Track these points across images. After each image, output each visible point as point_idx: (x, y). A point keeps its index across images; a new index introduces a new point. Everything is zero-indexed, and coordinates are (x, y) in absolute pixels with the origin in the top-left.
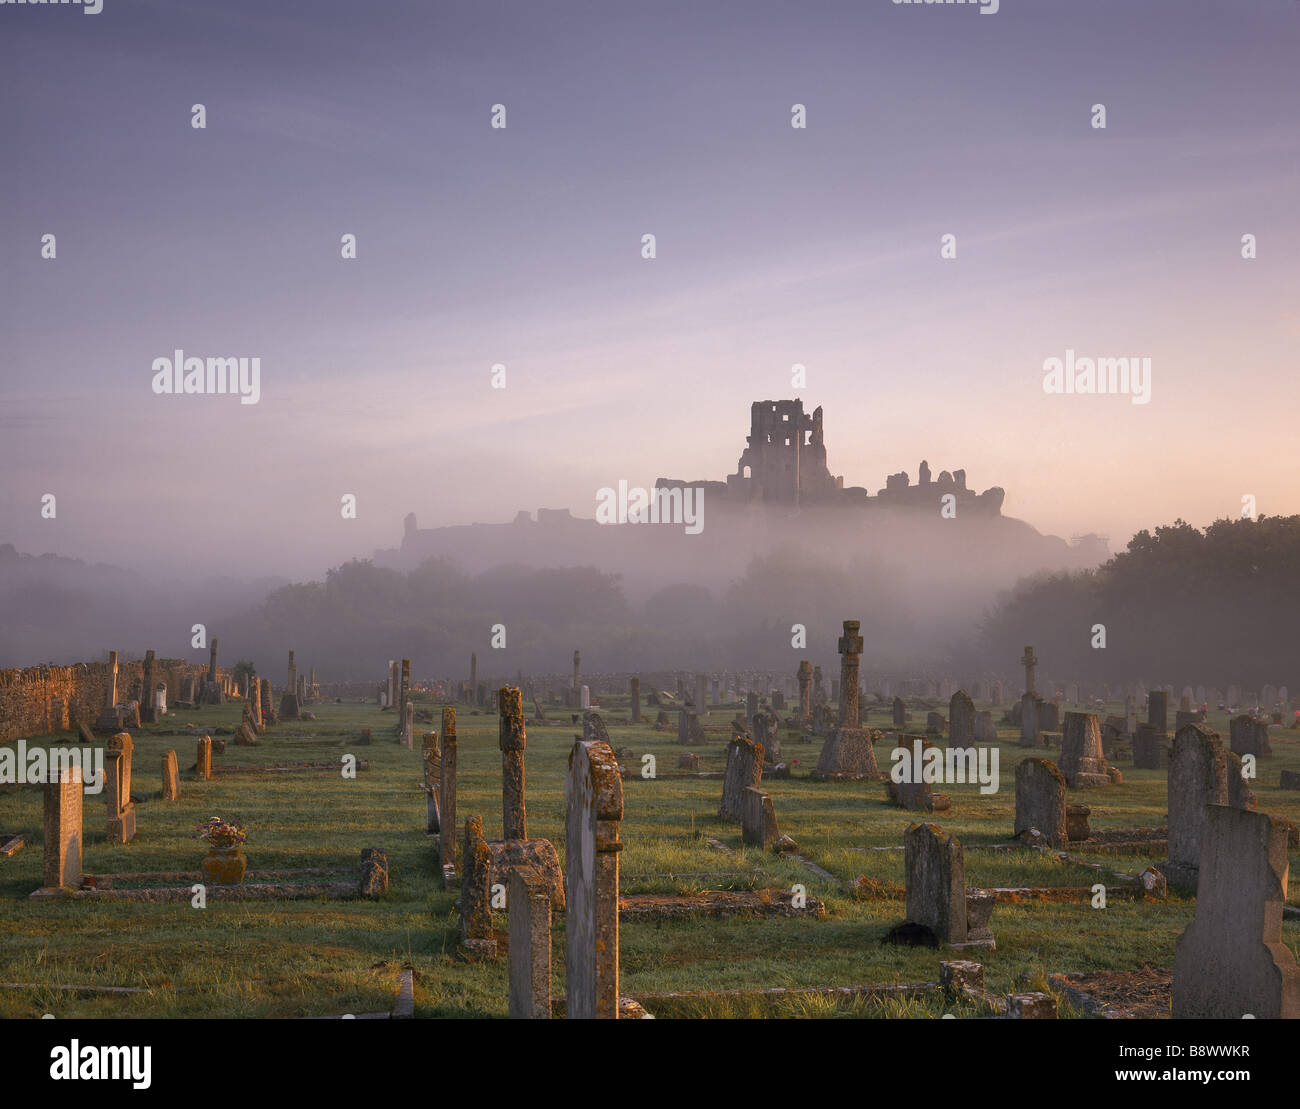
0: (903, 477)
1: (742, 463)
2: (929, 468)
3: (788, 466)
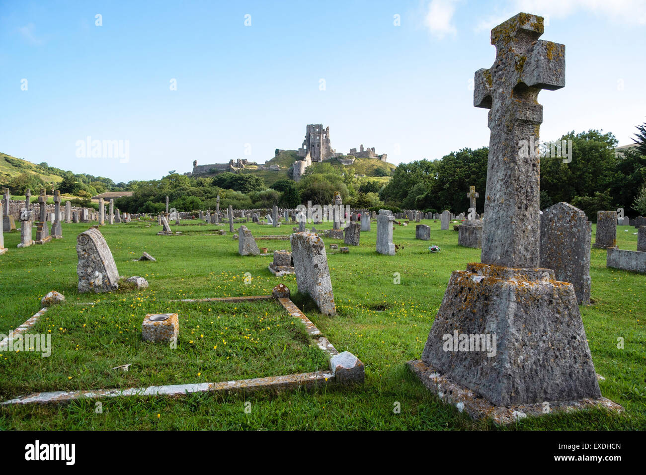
0: (355, 149)
1: (303, 144)
2: (363, 147)
3: (318, 146)
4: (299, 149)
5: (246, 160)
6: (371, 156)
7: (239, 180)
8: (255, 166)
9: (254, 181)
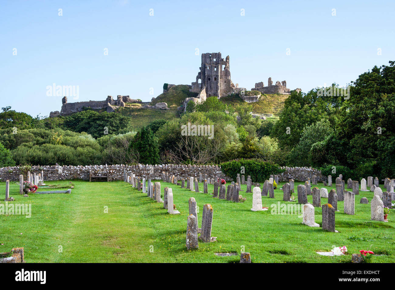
0: (261, 84)
1: (198, 78)
2: (272, 80)
3: (215, 79)
4: (193, 83)
5: (128, 96)
6: (281, 91)
7: (98, 119)
8: (139, 104)
9: (118, 122)
